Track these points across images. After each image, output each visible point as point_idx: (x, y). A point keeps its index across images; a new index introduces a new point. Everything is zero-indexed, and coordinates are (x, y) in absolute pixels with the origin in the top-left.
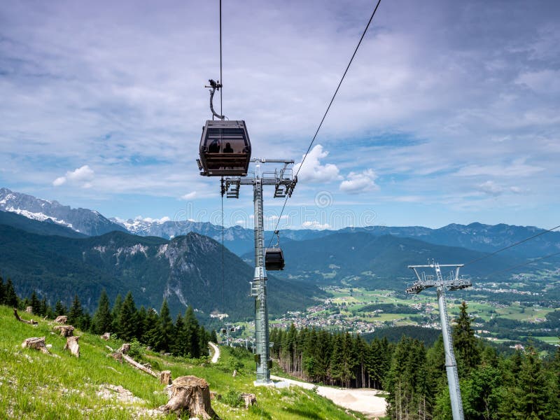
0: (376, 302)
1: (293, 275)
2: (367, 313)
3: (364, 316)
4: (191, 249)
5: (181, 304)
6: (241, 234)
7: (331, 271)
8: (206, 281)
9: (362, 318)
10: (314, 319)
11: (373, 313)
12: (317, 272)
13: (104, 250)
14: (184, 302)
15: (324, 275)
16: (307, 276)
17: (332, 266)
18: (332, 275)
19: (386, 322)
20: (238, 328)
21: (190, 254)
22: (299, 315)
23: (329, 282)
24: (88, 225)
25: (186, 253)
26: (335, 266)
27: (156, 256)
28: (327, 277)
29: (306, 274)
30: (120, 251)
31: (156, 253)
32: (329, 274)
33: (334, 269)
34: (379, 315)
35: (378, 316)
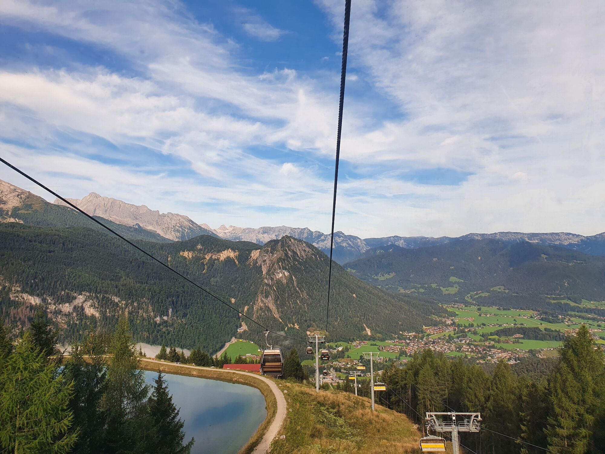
0: (515, 324)
1: (405, 288)
2: (503, 338)
3: (499, 342)
4: (286, 255)
5: (275, 318)
6: (342, 241)
7: (451, 285)
8: (302, 291)
9: (496, 345)
10: (434, 343)
11: (512, 339)
12: (434, 286)
13: (191, 256)
14: (277, 316)
15: (443, 289)
16: (422, 290)
17: (453, 279)
18: (453, 290)
19: (531, 351)
20: (340, 349)
21: (284, 260)
22: (415, 337)
23: (450, 299)
24: (178, 231)
25: (280, 258)
26: (458, 280)
27: (248, 263)
28: (447, 292)
29: (421, 288)
30: (208, 257)
31: (247, 259)
32: (450, 289)
33: (455, 283)
34: (521, 341)
35: (518, 342)
